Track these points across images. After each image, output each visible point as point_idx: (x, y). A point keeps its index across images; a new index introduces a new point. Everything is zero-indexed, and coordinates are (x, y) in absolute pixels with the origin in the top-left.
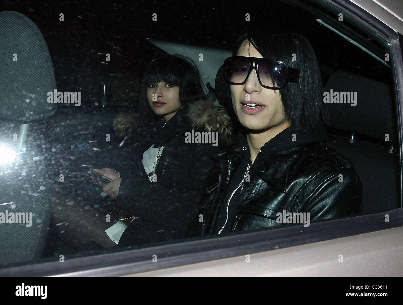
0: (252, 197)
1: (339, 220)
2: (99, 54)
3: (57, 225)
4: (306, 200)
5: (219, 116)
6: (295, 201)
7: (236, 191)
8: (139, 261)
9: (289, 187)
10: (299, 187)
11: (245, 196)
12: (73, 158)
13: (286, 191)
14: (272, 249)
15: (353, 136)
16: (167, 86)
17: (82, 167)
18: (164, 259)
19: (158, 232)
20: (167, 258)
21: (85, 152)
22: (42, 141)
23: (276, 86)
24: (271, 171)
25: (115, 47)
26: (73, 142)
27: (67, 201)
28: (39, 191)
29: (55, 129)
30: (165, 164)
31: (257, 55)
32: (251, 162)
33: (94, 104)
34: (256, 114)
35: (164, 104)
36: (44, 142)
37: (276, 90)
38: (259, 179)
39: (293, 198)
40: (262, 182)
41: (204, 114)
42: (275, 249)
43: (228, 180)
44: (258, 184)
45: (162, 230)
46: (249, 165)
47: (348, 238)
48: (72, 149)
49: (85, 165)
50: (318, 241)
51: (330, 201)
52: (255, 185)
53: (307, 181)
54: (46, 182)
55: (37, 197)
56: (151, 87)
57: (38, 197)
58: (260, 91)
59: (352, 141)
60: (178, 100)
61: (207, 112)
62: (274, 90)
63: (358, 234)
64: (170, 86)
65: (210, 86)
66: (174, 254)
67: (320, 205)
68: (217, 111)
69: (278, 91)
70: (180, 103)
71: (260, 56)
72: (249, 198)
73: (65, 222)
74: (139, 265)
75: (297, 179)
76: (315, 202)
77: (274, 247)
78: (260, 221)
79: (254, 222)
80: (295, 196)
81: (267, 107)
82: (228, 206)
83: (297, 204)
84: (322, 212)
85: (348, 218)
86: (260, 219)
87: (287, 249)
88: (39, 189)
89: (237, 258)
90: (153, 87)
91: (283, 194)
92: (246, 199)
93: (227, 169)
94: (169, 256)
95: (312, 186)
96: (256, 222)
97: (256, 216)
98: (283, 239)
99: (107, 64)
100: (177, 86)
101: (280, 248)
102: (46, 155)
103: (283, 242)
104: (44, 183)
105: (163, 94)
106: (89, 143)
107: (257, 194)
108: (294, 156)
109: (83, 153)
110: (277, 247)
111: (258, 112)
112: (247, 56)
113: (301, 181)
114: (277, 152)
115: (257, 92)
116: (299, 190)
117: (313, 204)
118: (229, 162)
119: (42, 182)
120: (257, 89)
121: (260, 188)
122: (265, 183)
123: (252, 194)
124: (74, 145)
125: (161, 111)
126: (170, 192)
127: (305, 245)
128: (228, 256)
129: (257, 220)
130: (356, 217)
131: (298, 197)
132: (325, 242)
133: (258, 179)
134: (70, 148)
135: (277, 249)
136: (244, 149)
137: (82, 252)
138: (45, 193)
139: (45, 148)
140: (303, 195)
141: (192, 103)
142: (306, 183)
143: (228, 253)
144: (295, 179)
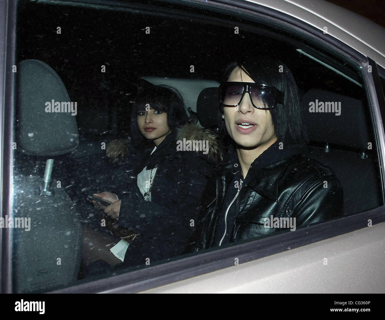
0: (248, 208)
1: (336, 220)
2: (127, 94)
3: (107, 246)
4: (295, 206)
5: (204, 136)
6: (286, 208)
7: (232, 204)
8: (179, 270)
9: (280, 197)
10: (288, 196)
11: (241, 208)
12: (114, 186)
13: (277, 200)
14: (286, 250)
15: (327, 146)
16: (156, 112)
17: (122, 193)
18: (199, 267)
19: (191, 244)
20: (201, 266)
21: (124, 180)
22: (87, 174)
23: (267, 107)
24: (262, 184)
25: (139, 88)
26: (113, 172)
27: (113, 225)
28: (88, 217)
29: (97, 163)
30: (191, 185)
31: (249, 80)
32: (243, 177)
33: (127, 138)
34: (250, 134)
35: (154, 129)
36: (89, 175)
37: (267, 111)
38: (253, 192)
39: (285, 205)
40: (256, 194)
41: (191, 136)
42: (288, 250)
43: (224, 194)
44: (252, 197)
45: (194, 243)
46: (241, 180)
47: (345, 235)
48: (113, 179)
49: (125, 192)
50: (322, 240)
51: (317, 205)
52: (249, 197)
53: (295, 190)
54: (94, 210)
55: (87, 223)
56: (141, 115)
57: (89, 223)
58: (253, 112)
59: (327, 151)
60: (167, 125)
61: (193, 134)
62: (265, 111)
63: (353, 231)
64: (159, 113)
65: (191, 110)
66: (206, 262)
67: (309, 209)
68: (203, 132)
69: (268, 111)
70: (168, 127)
71: (252, 81)
72: (245, 209)
73: (113, 243)
74: (179, 274)
75: (286, 188)
76: (304, 208)
77: (287, 248)
78: (257, 228)
79: (252, 230)
80: (286, 204)
81: (258, 126)
82: (226, 218)
83: (289, 211)
84: (311, 216)
85: (343, 218)
86: (256, 227)
87: (297, 249)
88: (88, 216)
89: (258, 260)
90: (143, 114)
91: (276, 203)
92: (243, 210)
93: (222, 185)
94: (203, 264)
95: (300, 193)
96: (253, 229)
97: (253, 224)
98: (294, 241)
99: (134, 103)
100: (165, 112)
101: (292, 248)
102: (92, 186)
103: (294, 243)
104: (92, 211)
105: (153, 120)
106: (126, 173)
107: (251, 205)
108: (295, 170)
109: (123, 182)
110: (289, 248)
111: (252, 131)
112: (240, 81)
113: (290, 190)
114: (266, 166)
115: (251, 113)
116: (289, 198)
117: (302, 209)
118: (223, 179)
119: (91, 210)
120: (251, 110)
121: (254, 199)
122: (258, 195)
123: (248, 205)
124: (114, 175)
125: (151, 135)
126: (197, 209)
127: (312, 244)
128: (251, 260)
129: (254, 228)
130: (349, 217)
131: (288, 204)
132: (328, 240)
133: (251, 192)
134: (111, 178)
135: (290, 250)
136: (236, 165)
137: (130, 268)
138: (94, 219)
139: (90, 180)
140: (293, 202)
141: (179, 127)
142: (294, 191)
143: (251, 256)
144: (285, 189)
